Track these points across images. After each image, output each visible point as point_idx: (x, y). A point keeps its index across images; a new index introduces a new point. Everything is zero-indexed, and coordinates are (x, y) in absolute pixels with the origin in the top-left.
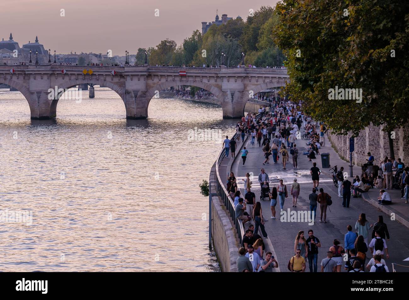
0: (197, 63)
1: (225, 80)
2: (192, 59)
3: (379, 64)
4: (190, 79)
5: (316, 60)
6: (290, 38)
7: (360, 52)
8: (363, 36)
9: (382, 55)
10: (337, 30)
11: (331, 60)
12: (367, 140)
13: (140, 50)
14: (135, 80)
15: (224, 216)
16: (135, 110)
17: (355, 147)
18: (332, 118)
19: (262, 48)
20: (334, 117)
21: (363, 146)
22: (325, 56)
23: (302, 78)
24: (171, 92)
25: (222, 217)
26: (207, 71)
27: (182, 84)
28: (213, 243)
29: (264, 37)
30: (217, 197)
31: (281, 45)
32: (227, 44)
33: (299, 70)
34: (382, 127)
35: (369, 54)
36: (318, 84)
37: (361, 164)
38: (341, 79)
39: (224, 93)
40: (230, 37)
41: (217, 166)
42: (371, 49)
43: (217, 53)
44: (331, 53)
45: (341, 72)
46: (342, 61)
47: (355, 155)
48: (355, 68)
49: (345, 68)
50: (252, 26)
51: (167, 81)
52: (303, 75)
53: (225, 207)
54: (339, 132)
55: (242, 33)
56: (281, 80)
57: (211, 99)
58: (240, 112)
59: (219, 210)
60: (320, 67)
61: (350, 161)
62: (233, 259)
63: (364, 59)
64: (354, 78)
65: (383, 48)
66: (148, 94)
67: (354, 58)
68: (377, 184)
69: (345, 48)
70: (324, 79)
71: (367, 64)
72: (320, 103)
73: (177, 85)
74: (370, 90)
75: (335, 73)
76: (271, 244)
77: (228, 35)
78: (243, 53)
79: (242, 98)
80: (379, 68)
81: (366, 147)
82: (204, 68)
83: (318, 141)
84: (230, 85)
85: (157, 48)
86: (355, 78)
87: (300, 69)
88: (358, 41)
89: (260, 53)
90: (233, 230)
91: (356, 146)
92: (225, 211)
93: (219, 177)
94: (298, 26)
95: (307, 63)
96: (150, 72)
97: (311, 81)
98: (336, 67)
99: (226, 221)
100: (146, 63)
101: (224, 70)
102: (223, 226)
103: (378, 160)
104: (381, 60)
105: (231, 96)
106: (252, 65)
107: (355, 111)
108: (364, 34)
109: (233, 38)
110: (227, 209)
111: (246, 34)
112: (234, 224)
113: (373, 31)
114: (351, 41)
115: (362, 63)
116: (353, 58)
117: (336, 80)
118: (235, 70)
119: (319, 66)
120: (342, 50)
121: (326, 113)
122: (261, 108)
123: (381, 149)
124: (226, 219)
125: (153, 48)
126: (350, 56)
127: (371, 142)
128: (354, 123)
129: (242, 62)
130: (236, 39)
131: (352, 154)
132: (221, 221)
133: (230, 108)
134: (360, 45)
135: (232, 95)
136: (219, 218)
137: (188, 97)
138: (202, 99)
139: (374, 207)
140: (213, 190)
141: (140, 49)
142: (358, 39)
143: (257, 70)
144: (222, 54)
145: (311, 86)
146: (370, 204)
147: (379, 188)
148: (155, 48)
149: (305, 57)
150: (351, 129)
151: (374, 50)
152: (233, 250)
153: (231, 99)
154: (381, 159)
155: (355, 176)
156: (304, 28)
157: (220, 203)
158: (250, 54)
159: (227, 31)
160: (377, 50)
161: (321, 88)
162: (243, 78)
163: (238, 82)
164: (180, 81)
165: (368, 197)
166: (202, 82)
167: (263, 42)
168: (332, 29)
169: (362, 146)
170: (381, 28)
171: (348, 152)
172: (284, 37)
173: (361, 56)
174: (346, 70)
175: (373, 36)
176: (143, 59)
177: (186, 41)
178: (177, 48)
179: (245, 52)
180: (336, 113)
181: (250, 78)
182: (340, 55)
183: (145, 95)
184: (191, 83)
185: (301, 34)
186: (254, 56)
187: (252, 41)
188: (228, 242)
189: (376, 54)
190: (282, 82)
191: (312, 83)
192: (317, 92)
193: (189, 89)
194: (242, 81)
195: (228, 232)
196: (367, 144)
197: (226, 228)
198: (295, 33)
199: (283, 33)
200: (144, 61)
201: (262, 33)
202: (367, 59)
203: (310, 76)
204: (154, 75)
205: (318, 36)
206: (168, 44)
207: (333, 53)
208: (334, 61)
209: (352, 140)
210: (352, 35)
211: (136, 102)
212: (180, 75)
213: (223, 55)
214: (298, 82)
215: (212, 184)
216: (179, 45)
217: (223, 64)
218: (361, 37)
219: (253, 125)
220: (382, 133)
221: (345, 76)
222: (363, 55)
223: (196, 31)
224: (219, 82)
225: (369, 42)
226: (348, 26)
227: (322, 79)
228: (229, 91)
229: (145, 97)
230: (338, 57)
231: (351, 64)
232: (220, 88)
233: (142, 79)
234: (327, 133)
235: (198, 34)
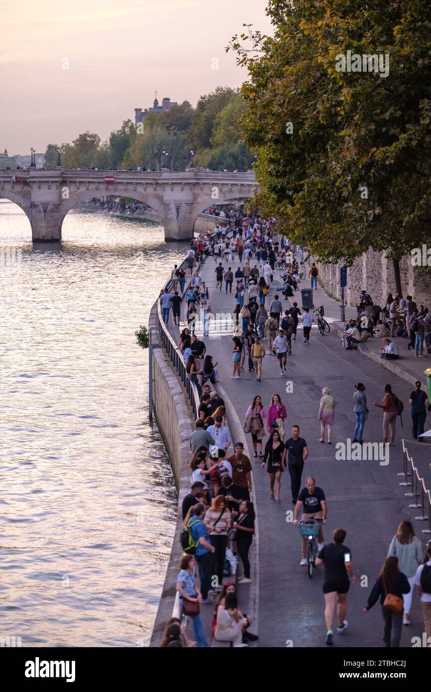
0: (128, 165)
1: (168, 188)
2: (122, 159)
3: (384, 167)
4: (120, 187)
5: (297, 161)
6: (261, 132)
7: (359, 150)
8: (362, 129)
9: (388, 154)
10: (327, 120)
11: (318, 162)
12: (364, 271)
13: (50, 147)
14: (45, 187)
15: (171, 376)
16: (45, 229)
17: (347, 280)
18: (317, 240)
19: (218, 145)
20: (320, 239)
21: (359, 279)
22: (309, 156)
23: (277, 186)
24: (93, 204)
25: (168, 376)
26: (142, 176)
27: (109, 194)
28: (155, 412)
29: (220, 129)
30: (160, 350)
31: (249, 140)
32: (170, 139)
33: (274, 176)
34: (385, 253)
35: (370, 154)
36: (300, 194)
37: (357, 304)
38: (331, 188)
39: (166, 206)
40: (174, 130)
41: (159, 307)
42: (373, 146)
43: (156, 151)
44: (317, 152)
45: (332, 178)
46: (334, 163)
47: (348, 292)
48: (350, 172)
49: (337, 172)
50: (205, 114)
51: (88, 189)
52: (278, 182)
53: (172, 363)
54: (326, 260)
55: (190, 124)
56: (243, 189)
57: (148, 215)
58: (188, 232)
59: (163, 367)
60: (302, 171)
61: (341, 299)
62: (184, 434)
63: (364, 161)
64: (349, 186)
65: (389, 146)
66: (61, 207)
67: (350, 160)
68: (378, 331)
69: (338, 145)
70: (308, 186)
71: (368, 167)
72: (303, 220)
73: (102, 194)
74: (372, 203)
75: (324, 180)
76: (236, 414)
77: (171, 127)
78: (192, 152)
79: (191, 213)
80: (383, 173)
81: (363, 280)
82: (139, 172)
83: (296, 272)
84: (175, 195)
85: (73, 145)
86: (351, 186)
87: (274, 173)
88: (355, 135)
89: (216, 152)
90: (183, 394)
91: (349, 279)
92: (172, 368)
93: (162, 321)
94: (273, 115)
95: (284, 166)
96: (64, 177)
97: (290, 190)
98: (324, 171)
99: (173, 382)
100: (59, 164)
101: (166, 175)
102: (169, 389)
103: (379, 298)
104: (387, 163)
105: (176, 210)
106: (204, 168)
107: (349, 231)
108: (363, 126)
109: (178, 130)
110: (174, 366)
111: (195, 125)
112: (185, 386)
113: (376, 122)
114: (345, 136)
115: (360, 167)
116: (348, 159)
117: (325, 189)
118: (181, 175)
119: (300, 169)
120: (333, 149)
121: (309, 233)
122: (218, 227)
123: (383, 284)
124: (173, 380)
125: (68, 145)
126: (344, 156)
127: (370, 274)
128: (348, 248)
129: (191, 162)
130: (183, 131)
131: (343, 289)
132: (166, 382)
133: (174, 227)
134: (357, 142)
135: (178, 209)
136: (164, 378)
137: (116, 212)
138: (136, 214)
139: (375, 363)
140: (155, 340)
141: (50, 145)
142: (355, 133)
143: (211, 174)
144: (164, 152)
145: (290, 197)
146: (369, 358)
147: (381, 336)
148: (70, 145)
149: (282, 157)
150: (343, 255)
151: (378, 149)
152: (183, 422)
153: (176, 214)
154: (383, 297)
155: (348, 319)
156: (281, 117)
157: (164, 357)
158: (201, 152)
159: (169, 121)
160: (382, 149)
161: (304, 200)
162: (192, 186)
163: (185, 191)
164: (106, 190)
165: (366, 349)
166: (135, 190)
167: (219, 136)
168: (320, 119)
169: (357, 279)
170: (387, 118)
171: (338, 287)
172: (253, 130)
173: (359, 156)
174: (338, 175)
175: (376, 129)
176: (53, 160)
177: (113, 135)
178: (100, 144)
179: (195, 150)
180: (323, 234)
181: (202, 186)
182: (330, 155)
183: (58, 208)
184: (121, 192)
185: (276, 127)
186: (208, 155)
187: (204, 135)
188: (177, 410)
189: (380, 153)
190: (245, 191)
191: (291, 193)
192: (298, 206)
193: (117, 200)
194: (191, 190)
195: (176, 398)
196: (364, 276)
197: (173, 392)
198: (267, 124)
199: (251, 124)
200: (55, 162)
201: (218, 124)
202: (367, 161)
203: (288, 183)
204: (71, 182)
205: (301, 128)
206: (88, 139)
207: (320, 151)
208: (322, 163)
209: (343, 272)
210: (347, 128)
211: (45, 219)
212: (106, 181)
213: (164, 154)
214: (272, 191)
215: (153, 332)
216: (104, 140)
217: (164, 166)
218: (360, 131)
219: (207, 250)
220: (384, 261)
221: (337, 184)
222: (363, 155)
223: (127, 121)
224: (159, 191)
225: (370, 137)
226: (341, 115)
227: (306, 187)
228: (173, 203)
229: (57, 212)
230: (327, 157)
231: (346, 167)
232: (160, 199)
233: (54, 187)
234: (308, 261)
235: (130, 124)
